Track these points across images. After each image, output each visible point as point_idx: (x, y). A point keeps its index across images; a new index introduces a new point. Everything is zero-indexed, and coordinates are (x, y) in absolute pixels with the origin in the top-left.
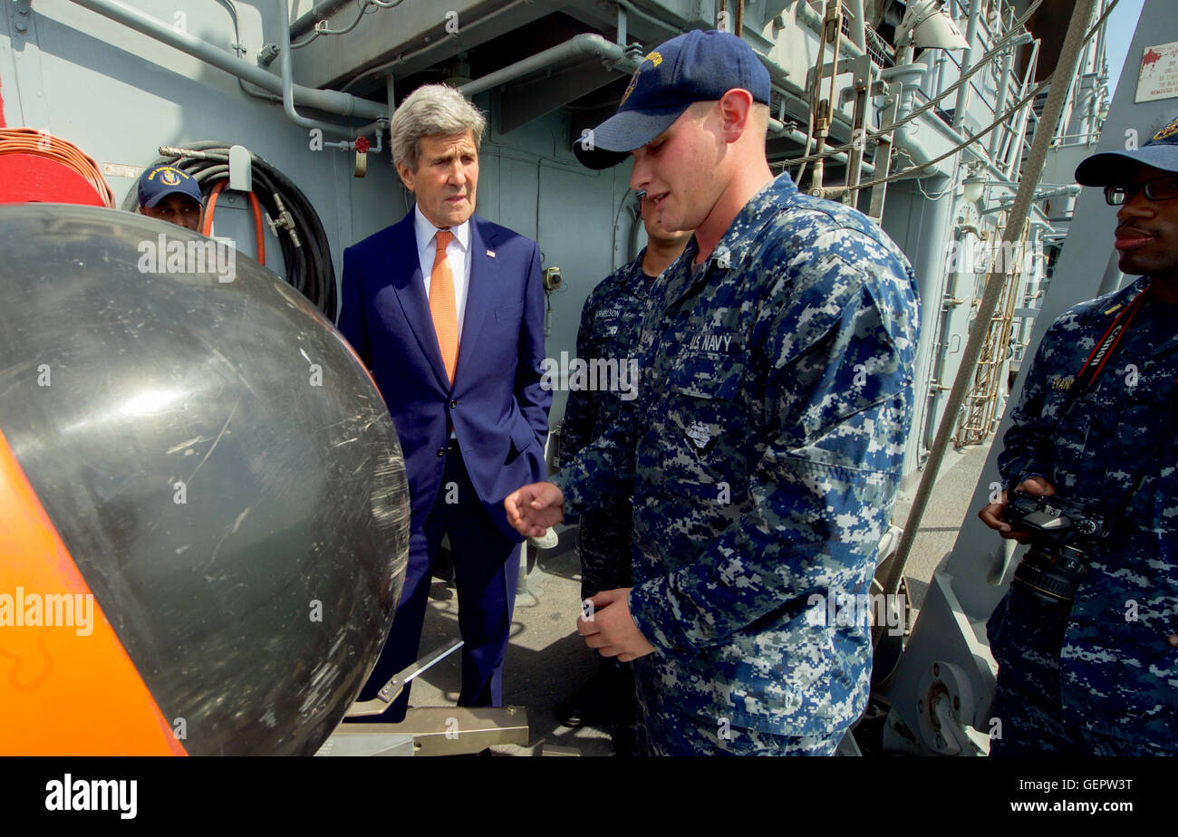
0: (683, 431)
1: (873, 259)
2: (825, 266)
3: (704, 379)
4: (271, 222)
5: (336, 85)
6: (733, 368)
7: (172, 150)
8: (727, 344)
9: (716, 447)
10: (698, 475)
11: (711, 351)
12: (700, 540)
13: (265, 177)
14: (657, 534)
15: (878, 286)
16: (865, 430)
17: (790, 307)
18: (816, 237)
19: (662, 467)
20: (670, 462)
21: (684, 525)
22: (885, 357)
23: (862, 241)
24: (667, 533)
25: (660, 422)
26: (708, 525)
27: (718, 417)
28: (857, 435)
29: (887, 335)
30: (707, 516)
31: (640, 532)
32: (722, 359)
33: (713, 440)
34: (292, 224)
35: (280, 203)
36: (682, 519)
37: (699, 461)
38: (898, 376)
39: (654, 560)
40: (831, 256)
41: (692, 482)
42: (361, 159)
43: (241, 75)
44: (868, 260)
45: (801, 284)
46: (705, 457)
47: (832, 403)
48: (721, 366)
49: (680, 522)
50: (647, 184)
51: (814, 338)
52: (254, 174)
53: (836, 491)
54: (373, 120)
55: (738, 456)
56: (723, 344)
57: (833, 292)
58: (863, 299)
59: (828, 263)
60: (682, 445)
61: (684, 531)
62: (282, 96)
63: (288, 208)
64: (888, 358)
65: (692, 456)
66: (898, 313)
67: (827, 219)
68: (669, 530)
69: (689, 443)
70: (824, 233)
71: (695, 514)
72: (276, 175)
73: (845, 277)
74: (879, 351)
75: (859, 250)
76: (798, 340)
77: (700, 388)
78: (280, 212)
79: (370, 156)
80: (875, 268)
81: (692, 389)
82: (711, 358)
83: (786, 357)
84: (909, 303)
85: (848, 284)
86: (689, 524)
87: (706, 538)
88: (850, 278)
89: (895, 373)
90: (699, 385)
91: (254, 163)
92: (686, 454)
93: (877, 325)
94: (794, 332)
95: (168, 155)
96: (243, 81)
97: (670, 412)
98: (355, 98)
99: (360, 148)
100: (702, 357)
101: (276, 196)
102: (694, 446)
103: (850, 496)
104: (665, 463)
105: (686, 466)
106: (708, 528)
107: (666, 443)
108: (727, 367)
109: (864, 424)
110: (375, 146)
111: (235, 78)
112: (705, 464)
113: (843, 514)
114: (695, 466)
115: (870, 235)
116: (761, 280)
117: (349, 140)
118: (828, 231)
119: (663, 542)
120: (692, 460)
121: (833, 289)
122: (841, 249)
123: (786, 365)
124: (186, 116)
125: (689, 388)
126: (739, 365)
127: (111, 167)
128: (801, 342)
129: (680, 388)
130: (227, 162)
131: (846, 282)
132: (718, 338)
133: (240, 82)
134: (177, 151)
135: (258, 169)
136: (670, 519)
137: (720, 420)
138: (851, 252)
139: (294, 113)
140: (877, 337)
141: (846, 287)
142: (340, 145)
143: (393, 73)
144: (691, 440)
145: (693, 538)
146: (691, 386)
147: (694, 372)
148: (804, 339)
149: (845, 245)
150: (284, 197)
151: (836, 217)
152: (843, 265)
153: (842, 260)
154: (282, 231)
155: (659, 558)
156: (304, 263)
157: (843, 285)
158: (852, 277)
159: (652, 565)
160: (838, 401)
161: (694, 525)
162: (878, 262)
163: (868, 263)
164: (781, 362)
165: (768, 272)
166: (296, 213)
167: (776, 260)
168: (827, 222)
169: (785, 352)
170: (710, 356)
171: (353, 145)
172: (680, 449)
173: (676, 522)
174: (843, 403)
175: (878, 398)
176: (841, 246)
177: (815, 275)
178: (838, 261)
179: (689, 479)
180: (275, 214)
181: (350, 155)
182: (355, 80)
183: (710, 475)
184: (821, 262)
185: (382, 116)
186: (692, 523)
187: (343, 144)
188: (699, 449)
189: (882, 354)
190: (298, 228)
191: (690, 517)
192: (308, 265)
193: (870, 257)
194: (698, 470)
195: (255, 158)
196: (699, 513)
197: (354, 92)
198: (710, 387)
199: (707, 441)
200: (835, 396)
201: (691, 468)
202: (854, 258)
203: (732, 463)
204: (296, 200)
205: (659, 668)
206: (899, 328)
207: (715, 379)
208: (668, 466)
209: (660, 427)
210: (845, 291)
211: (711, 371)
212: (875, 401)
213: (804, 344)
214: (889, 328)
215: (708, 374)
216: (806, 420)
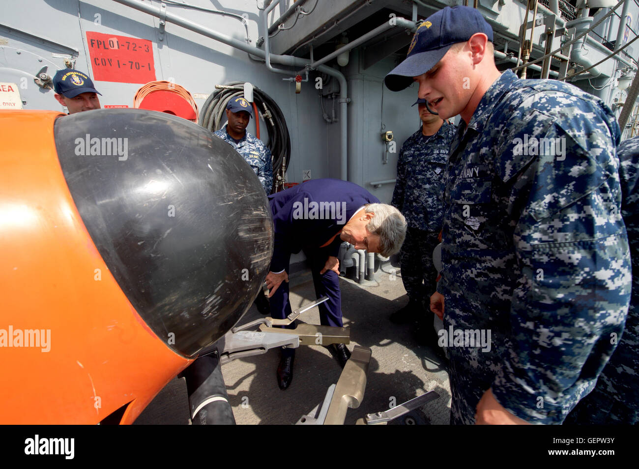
0: (463, 222)
1: (564, 105)
2: (528, 118)
3: (468, 194)
4: (261, 116)
5: (288, 53)
6: (484, 185)
7: (220, 86)
8: (477, 172)
9: (485, 228)
10: (478, 245)
11: (468, 177)
12: (482, 280)
13: (259, 95)
14: (458, 279)
15: (569, 121)
16: (587, 213)
17: (507, 145)
18: (522, 102)
19: (456, 243)
20: (460, 240)
21: (472, 272)
22: (585, 163)
23: (555, 96)
24: (463, 278)
25: (448, 219)
26: (486, 271)
27: (481, 213)
28: (583, 218)
29: (583, 149)
30: (485, 266)
31: (448, 279)
32: (476, 181)
33: (482, 225)
34: (270, 116)
35: (265, 107)
36: (470, 269)
37: (476, 237)
38: (598, 173)
39: (458, 294)
40: (533, 111)
41: (475, 249)
42: (299, 85)
43: (249, 52)
44: (560, 107)
45: (514, 130)
46: (480, 235)
47: (554, 199)
48: (476, 185)
49: (469, 271)
50: (428, 94)
51: (525, 162)
52: (254, 95)
53: (585, 257)
54: (303, 68)
55: (499, 231)
56: (474, 173)
57: (533, 133)
58: (557, 132)
59: (530, 115)
60: (465, 230)
61: (472, 276)
62: (265, 59)
63: (269, 109)
64: (587, 164)
65: (472, 235)
66: (589, 134)
67: (529, 90)
68: (464, 276)
69: (468, 228)
70: (526, 99)
71: (478, 265)
72: (263, 94)
73: (541, 122)
74: (579, 161)
75: (553, 102)
76: (515, 164)
77: (466, 199)
78: (266, 111)
79: (303, 84)
80: (566, 111)
81: (463, 200)
82: (469, 181)
83: (509, 175)
84: (598, 125)
85: (543, 126)
86: (475, 272)
87: (486, 279)
88: (544, 122)
89: (596, 172)
90: (466, 197)
91: (254, 90)
92: (468, 234)
93: (573, 145)
94: (512, 160)
95: (219, 88)
96: (250, 55)
97: (452, 214)
98: (296, 58)
99: (298, 80)
100: (464, 182)
101: (264, 103)
102: (471, 229)
103: (598, 259)
104: (457, 240)
105: (470, 241)
106: (486, 274)
107: (455, 230)
108: (480, 185)
109: (585, 210)
110: (305, 79)
111: (246, 53)
112: (481, 238)
113: (599, 271)
114: (475, 240)
115: (562, 90)
116: (492, 135)
117: (294, 77)
118: (530, 97)
119: (462, 284)
120: (473, 237)
121: (534, 131)
122: (539, 105)
123: (509, 180)
124: (227, 72)
125: (461, 200)
126: (487, 183)
127: (197, 95)
128: (517, 165)
129: (456, 201)
130: (243, 90)
131: (541, 125)
132: (471, 169)
133: (249, 56)
134: (222, 86)
135: (256, 93)
136: (463, 270)
137: (483, 213)
138: (546, 105)
139: (270, 67)
140: (576, 152)
141: (541, 128)
142: (289, 79)
143: (313, 45)
144: (469, 227)
145: (478, 279)
146: (461, 198)
147: (461, 192)
148: (519, 163)
149: (541, 102)
150: (267, 104)
151: (535, 87)
152: (539, 115)
153: (539, 112)
154: (267, 119)
155: (461, 292)
156: (275, 132)
157: (540, 127)
158: (546, 121)
159: (457, 297)
160: (558, 197)
161: (477, 272)
162: (569, 106)
163: (560, 108)
164: (506, 178)
165: (496, 129)
166: (272, 110)
167: (500, 121)
168: (529, 92)
169: (508, 172)
170: (468, 180)
171: (295, 79)
172: (464, 232)
173: (467, 271)
174: (562, 198)
175: (587, 190)
176: (539, 103)
177: (522, 124)
178: (536, 113)
179: (474, 248)
180: (263, 112)
181: (294, 83)
182: (296, 49)
183: (485, 244)
184: (525, 116)
185: (307, 65)
186: (476, 271)
187: (291, 79)
188: (475, 231)
189: (581, 162)
190: (273, 118)
191: (475, 267)
192: (277, 133)
193: (561, 105)
194: (477, 242)
195: (255, 87)
196: (480, 265)
197: (295, 55)
198: (472, 197)
199: (478, 226)
200: (555, 194)
201: (473, 241)
202: (548, 108)
203: (497, 236)
204: (272, 105)
205: (467, 357)
206: (592, 143)
207: (474, 193)
208: (459, 242)
209: (449, 222)
210: (541, 131)
211: (471, 189)
212: (585, 193)
213: (519, 166)
214: (584, 145)
215: (469, 191)
216: (531, 211)
